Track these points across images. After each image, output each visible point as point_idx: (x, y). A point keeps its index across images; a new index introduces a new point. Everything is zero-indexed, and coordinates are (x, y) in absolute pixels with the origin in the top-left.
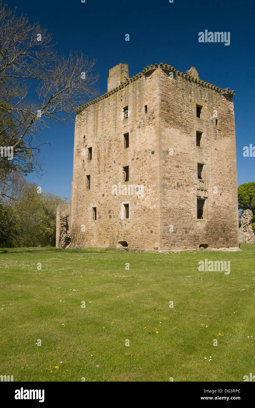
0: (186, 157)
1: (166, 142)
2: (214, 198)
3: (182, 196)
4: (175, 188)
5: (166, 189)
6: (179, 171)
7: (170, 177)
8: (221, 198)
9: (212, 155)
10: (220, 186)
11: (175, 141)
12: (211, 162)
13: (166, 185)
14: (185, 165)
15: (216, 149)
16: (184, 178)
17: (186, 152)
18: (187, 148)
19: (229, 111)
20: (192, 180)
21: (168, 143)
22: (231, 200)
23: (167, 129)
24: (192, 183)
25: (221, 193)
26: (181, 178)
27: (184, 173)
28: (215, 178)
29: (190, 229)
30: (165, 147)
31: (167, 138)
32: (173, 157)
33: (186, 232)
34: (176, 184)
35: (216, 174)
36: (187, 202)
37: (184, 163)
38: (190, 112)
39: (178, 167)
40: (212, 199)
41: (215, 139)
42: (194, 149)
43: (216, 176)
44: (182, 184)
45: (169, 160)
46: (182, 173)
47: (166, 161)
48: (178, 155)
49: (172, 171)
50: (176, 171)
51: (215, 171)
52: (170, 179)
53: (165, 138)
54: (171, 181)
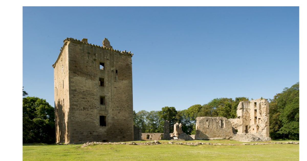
0: (90, 92)
1: (74, 85)
2: (113, 115)
4: (81, 110)
5: (74, 111)
8: (119, 115)
9: (111, 91)
10: (118, 107)
11: (82, 83)
12: (111, 95)
14: (90, 97)
15: (115, 87)
16: (89, 104)
18: (91, 87)
22: (127, 116)
23: (75, 78)
24: (95, 107)
25: (119, 112)
26: (87, 104)
27: (89, 102)
28: (114, 103)
29: (94, 132)
30: (73, 87)
31: (75, 82)
32: (80, 93)
33: (91, 133)
34: (82, 108)
35: (115, 101)
36: (91, 117)
37: (89, 96)
39: (84, 98)
40: (112, 115)
41: (115, 81)
42: (97, 88)
44: (87, 108)
45: (77, 95)
46: (87, 102)
47: (74, 96)
48: (84, 92)
49: (79, 101)
50: (82, 100)
52: (77, 105)
54: (79, 106)
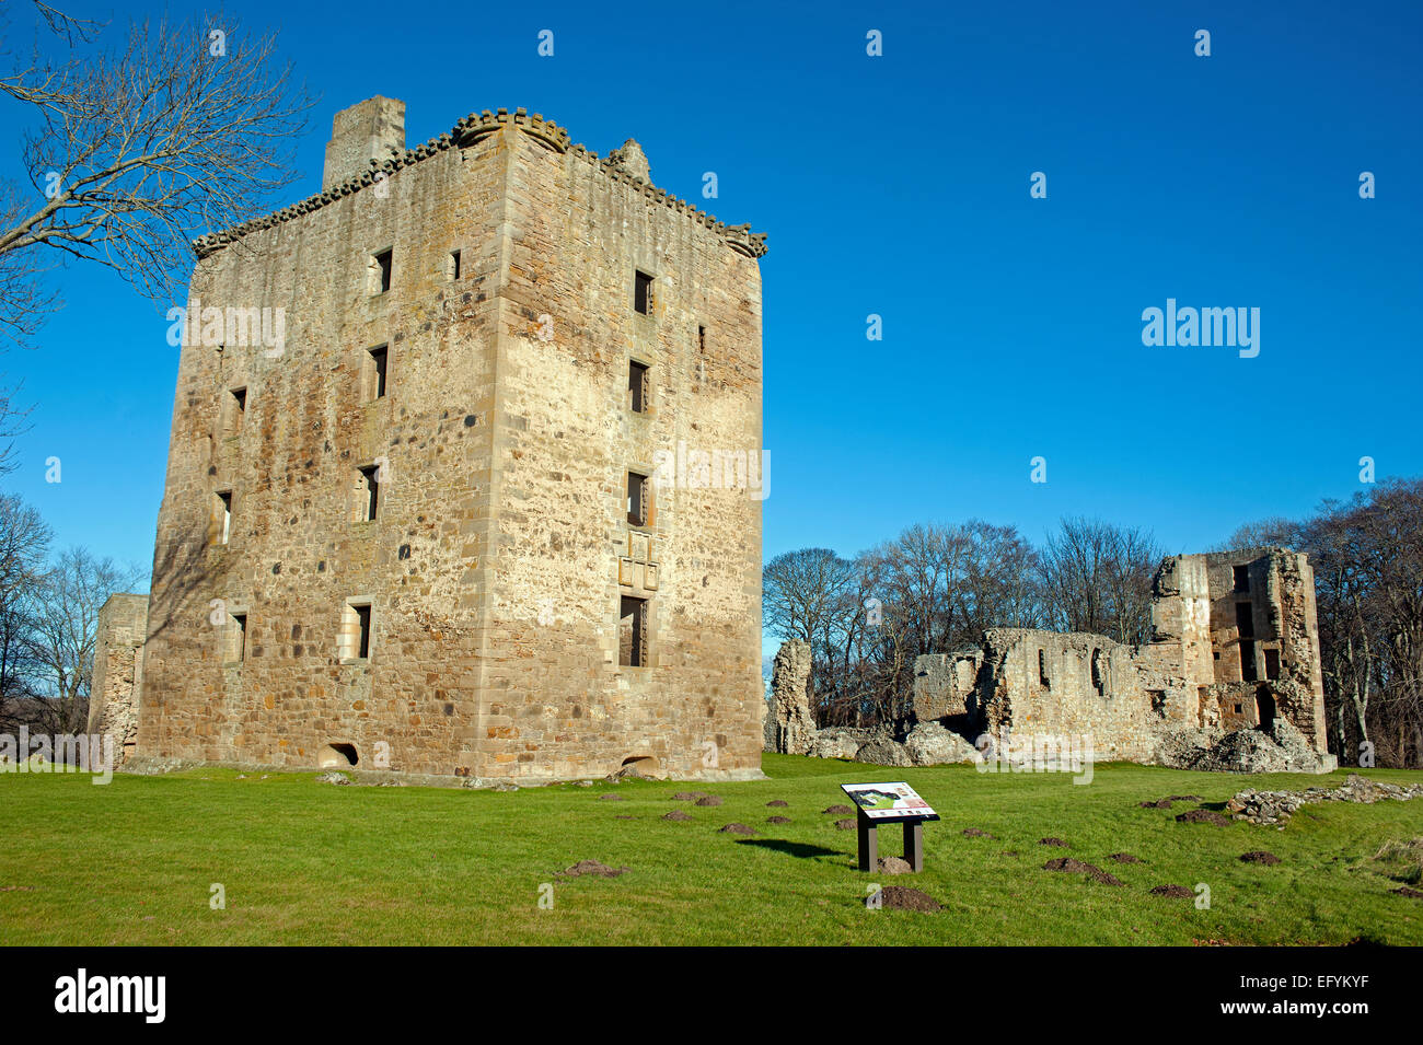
0: (588, 444)
1: (520, 387)
2: (680, 593)
3: (569, 580)
4: (542, 553)
5: (510, 555)
6: (562, 492)
7: (529, 510)
8: (706, 595)
10: (702, 552)
11: (555, 385)
13: (512, 539)
14: (584, 471)
15: (694, 426)
16: (579, 519)
17: (590, 427)
18: (593, 411)
19: (746, 303)
20: (606, 527)
21: (525, 389)
22: (737, 604)
23: (526, 342)
24: (607, 537)
25: (705, 579)
26: (569, 518)
27: (578, 502)
28: (688, 523)
29: (591, 700)
30: (514, 401)
31: (523, 371)
32: (543, 442)
33: (577, 712)
34: (546, 538)
35: (690, 510)
36: (584, 604)
37: (582, 465)
38: (614, 290)
39: (557, 477)
40: (673, 595)
41: (695, 391)
42: (620, 419)
43: (691, 518)
44: (571, 539)
45: (527, 451)
46: (572, 500)
47: (517, 455)
48: (561, 435)
49: (535, 491)
50: (549, 490)
51: (690, 500)
52: (525, 520)
53: (517, 373)
54: (532, 528)
